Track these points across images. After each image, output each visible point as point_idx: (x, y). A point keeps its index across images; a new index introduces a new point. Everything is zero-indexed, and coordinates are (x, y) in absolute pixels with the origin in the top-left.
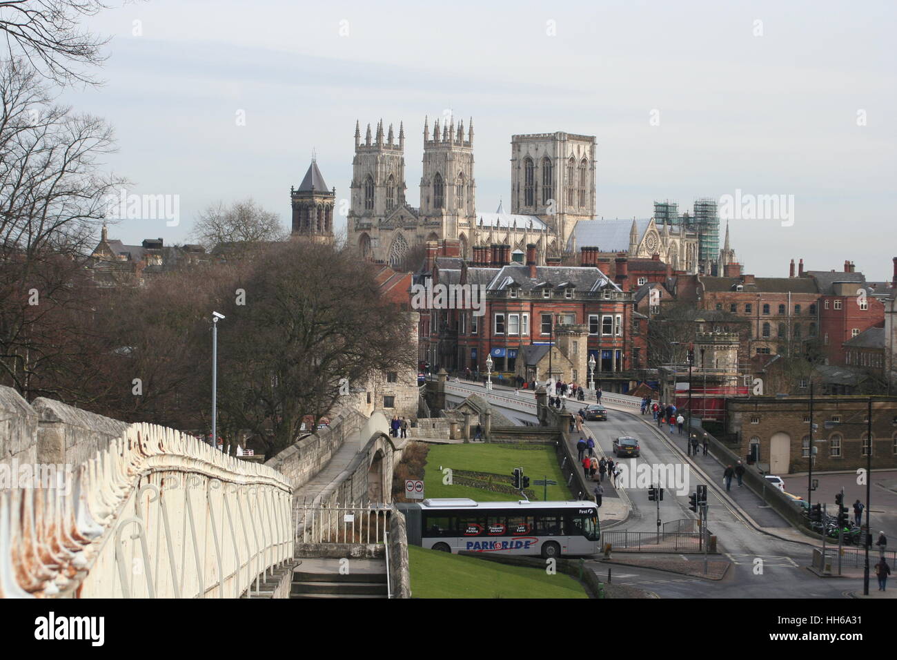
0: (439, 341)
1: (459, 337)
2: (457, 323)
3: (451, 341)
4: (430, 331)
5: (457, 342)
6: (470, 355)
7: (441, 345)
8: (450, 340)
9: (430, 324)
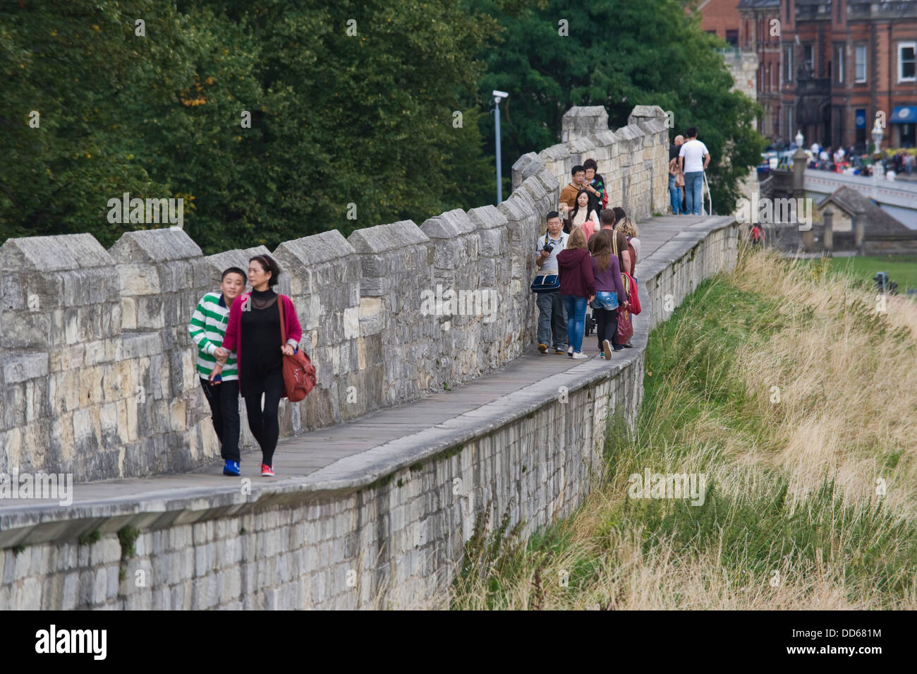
0: (796, 99)
1: (834, 90)
2: (830, 63)
3: (820, 98)
4: (781, 81)
5: (830, 99)
6: (852, 121)
7: (801, 105)
8: (817, 97)
9: (781, 68)
